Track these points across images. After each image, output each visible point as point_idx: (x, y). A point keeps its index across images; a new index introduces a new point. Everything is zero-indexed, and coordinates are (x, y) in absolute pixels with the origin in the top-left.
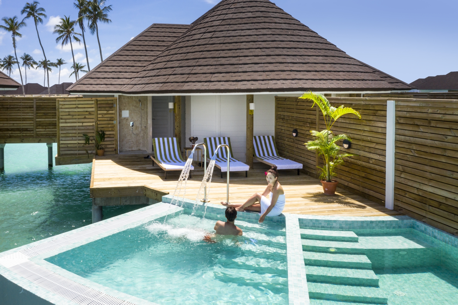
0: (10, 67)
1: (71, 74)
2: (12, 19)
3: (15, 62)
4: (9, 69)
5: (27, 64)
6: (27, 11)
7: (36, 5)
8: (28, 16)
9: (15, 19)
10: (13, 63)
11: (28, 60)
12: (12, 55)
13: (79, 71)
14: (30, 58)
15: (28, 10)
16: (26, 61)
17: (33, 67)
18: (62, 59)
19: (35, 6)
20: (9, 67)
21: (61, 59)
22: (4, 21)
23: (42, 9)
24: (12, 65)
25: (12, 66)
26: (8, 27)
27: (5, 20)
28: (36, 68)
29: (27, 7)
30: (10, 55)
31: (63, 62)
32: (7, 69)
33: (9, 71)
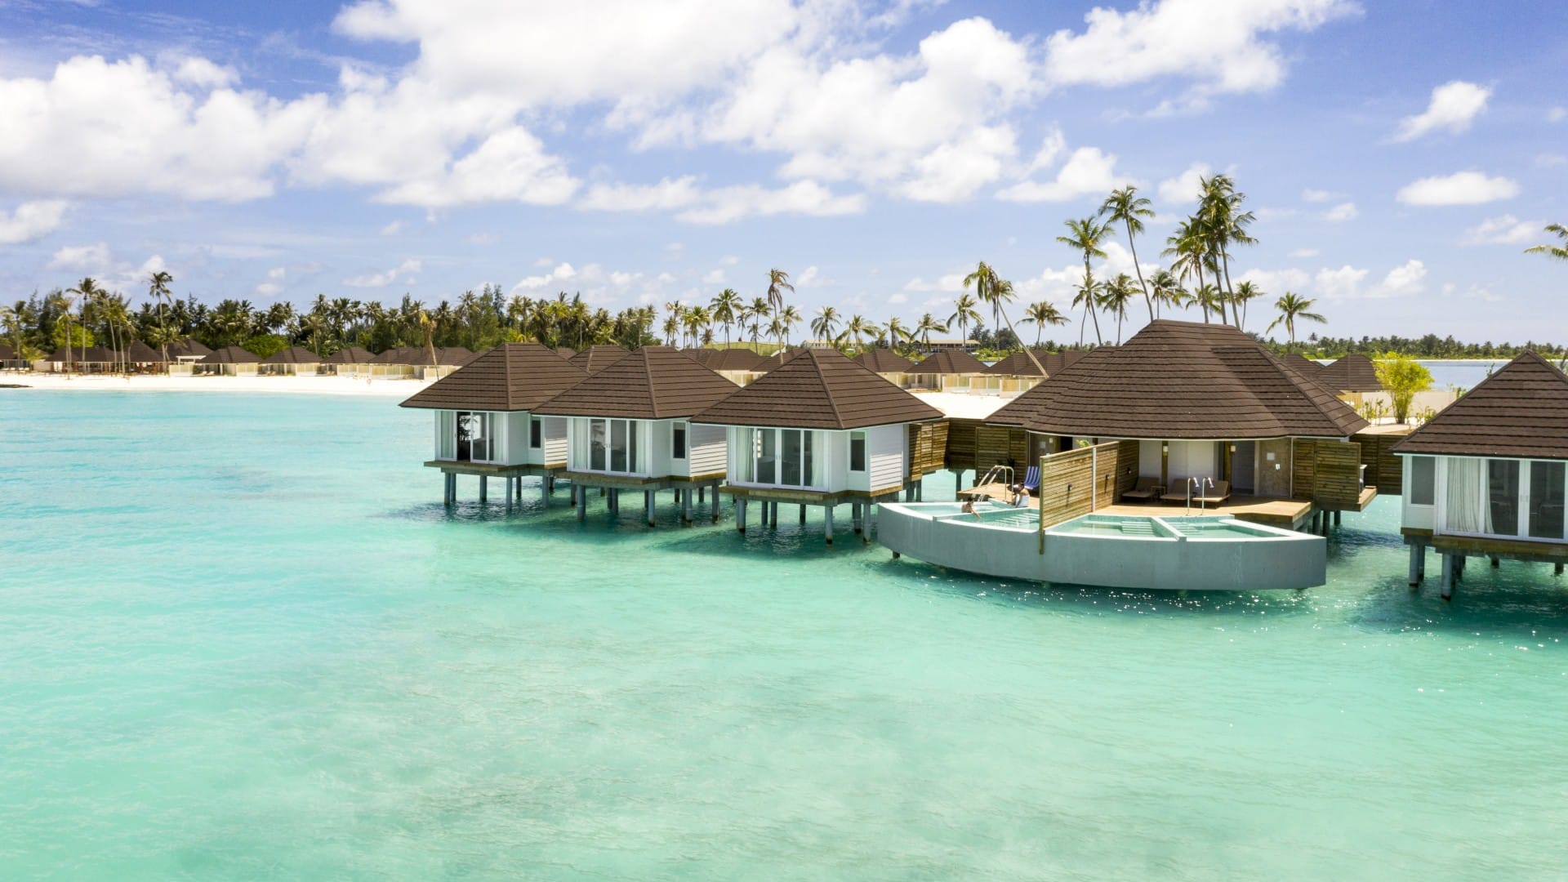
0: (1121, 303)
1: (1273, 325)
2: (1087, 222)
3: (1136, 291)
4: (1118, 308)
5: (1163, 297)
6: (1111, 208)
7: (1132, 192)
8: (1115, 218)
9: (1092, 221)
10: (1128, 295)
11: (1165, 285)
12: (1126, 273)
13: (1296, 316)
14: (1171, 281)
15: (1114, 204)
16: (1159, 288)
17: (1178, 303)
18: (1250, 284)
19: (1130, 195)
20: (1119, 303)
21: (1248, 284)
22: (1069, 228)
23: (1145, 201)
24: (1126, 297)
25: (1126, 300)
26: (1077, 239)
27: (1073, 224)
28: (1187, 306)
29: (1113, 200)
30: (1122, 274)
31: (1255, 291)
32: (1114, 309)
33: (1118, 313)
